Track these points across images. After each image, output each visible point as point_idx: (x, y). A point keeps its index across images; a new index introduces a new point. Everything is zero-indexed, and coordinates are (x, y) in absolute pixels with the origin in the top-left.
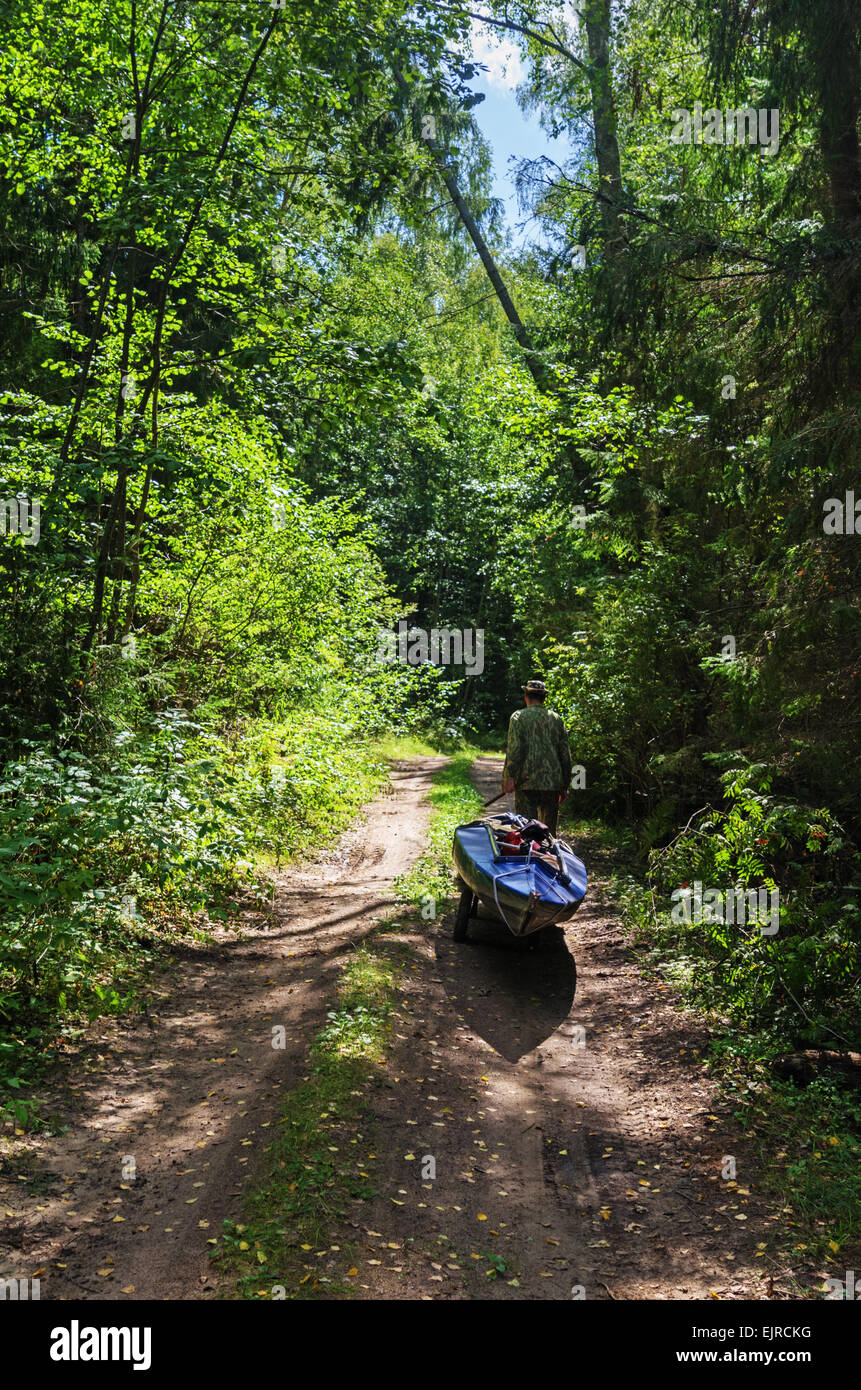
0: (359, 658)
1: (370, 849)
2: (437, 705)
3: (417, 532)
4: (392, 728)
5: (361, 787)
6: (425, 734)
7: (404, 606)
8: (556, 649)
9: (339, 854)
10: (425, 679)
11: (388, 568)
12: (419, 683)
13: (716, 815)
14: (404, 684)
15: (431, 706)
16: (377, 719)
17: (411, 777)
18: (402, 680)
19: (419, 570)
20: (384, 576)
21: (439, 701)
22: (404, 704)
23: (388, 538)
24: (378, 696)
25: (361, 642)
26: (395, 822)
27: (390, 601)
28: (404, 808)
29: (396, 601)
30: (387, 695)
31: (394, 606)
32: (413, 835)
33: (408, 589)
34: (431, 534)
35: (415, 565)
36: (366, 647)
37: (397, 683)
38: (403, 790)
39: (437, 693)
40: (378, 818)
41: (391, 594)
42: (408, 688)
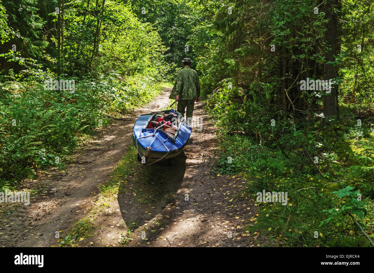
0: (155, 62)
1: (156, 106)
2: (176, 74)
3: (171, 27)
4: (164, 80)
5: (155, 93)
6: (172, 82)
7: (166, 48)
8: (200, 58)
9: (149, 107)
10: (172, 67)
11: (162, 37)
12: (171, 68)
13: (221, 89)
14: (167, 69)
15: (174, 74)
16: (160, 78)
17: (167, 91)
18: (166, 67)
19: (171, 37)
20: (161, 39)
21: (176, 73)
22: (166, 74)
23: (162, 29)
24: (160, 72)
25: (155, 57)
26: (162, 100)
27: (162, 46)
28: (165, 97)
29: (164, 46)
30: (162, 71)
31: (164, 48)
32: (166, 103)
33: (168, 43)
34: (174, 28)
35: (170, 36)
36: (156, 59)
37: (165, 68)
38: (165, 94)
39: (175, 71)
40: (158, 99)
41: (162, 44)
42: (168, 70)
